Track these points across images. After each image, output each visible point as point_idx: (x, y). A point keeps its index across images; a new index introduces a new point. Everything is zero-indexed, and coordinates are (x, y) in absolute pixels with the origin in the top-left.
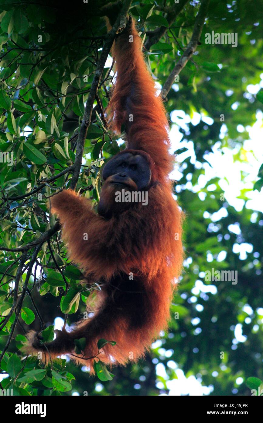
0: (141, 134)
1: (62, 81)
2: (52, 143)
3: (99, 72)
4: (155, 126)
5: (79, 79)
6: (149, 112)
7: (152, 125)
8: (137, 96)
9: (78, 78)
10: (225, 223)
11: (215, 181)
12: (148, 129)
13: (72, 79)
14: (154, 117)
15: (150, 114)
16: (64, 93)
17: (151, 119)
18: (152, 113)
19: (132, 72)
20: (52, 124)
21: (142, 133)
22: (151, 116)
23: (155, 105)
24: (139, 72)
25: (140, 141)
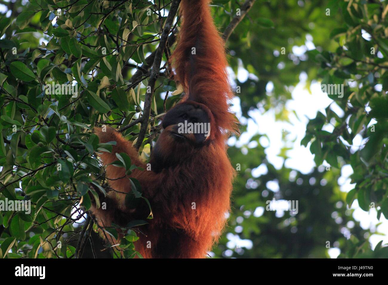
0: (200, 85)
1: (124, 28)
2: (113, 89)
3: (169, 25)
4: (216, 78)
5: (140, 27)
6: (212, 64)
7: (213, 77)
8: (202, 48)
9: (139, 25)
10: (264, 179)
11: (256, 138)
12: (208, 80)
13: (134, 26)
14: (216, 70)
15: (213, 66)
16: (125, 39)
17: (213, 71)
18: (215, 66)
19: (198, 25)
20: (118, 72)
21: (202, 85)
22: (213, 68)
23: (218, 58)
24: (205, 26)
25: (200, 91)
